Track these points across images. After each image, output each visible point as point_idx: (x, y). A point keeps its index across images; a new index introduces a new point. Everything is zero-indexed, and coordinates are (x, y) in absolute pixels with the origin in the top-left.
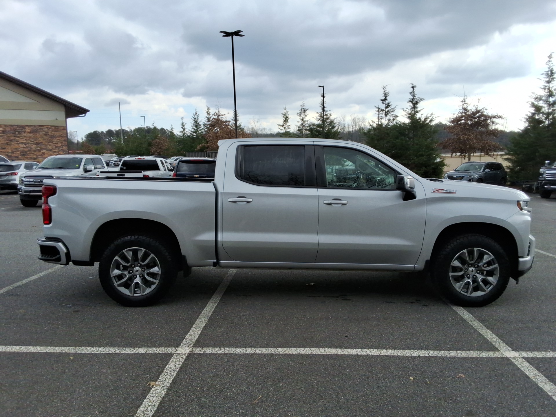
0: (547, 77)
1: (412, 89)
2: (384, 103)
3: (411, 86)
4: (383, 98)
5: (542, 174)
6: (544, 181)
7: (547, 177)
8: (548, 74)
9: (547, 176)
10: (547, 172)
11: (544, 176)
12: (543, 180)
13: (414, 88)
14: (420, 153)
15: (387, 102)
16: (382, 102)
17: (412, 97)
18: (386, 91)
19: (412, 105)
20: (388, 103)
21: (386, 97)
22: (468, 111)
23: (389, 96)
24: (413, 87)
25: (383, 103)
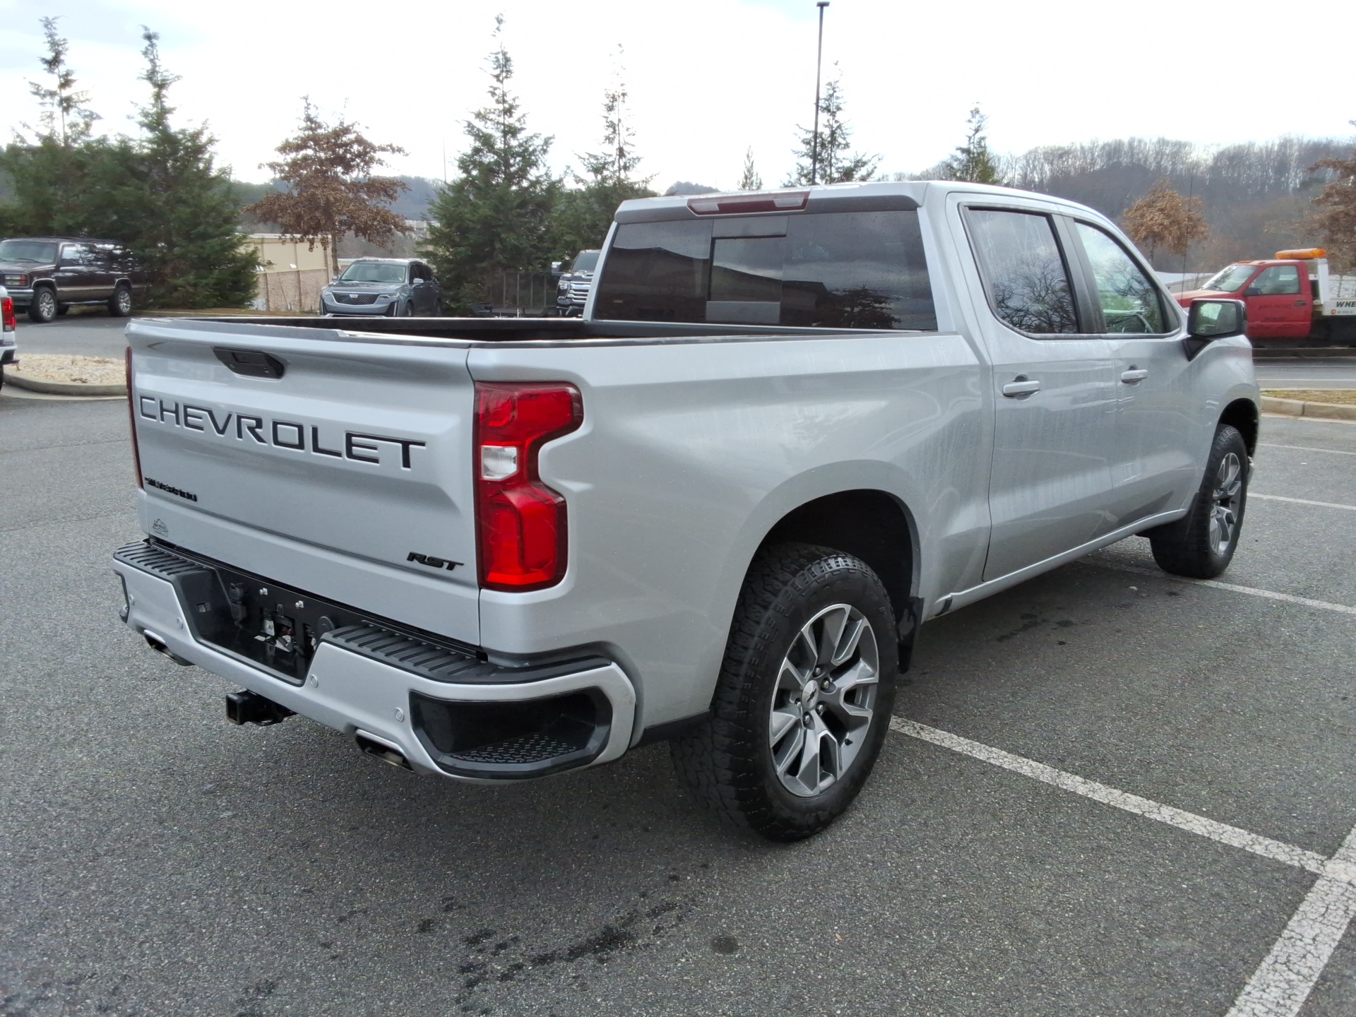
0: (495, 66)
1: (147, 43)
2: (53, 72)
3: (143, 32)
4: (50, 55)
5: (564, 292)
6: (571, 307)
7: (575, 299)
8: (498, 60)
9: (575, 295)
10: (574, 286)
11: (569, 296)
12: (568, 306)
13: (154, 41)
14: (201, 229)
15: (62, 69)
16: (46, 66)
17: (149, 66)
18: (56, 35)
19: (153, 90)
20: (67, 75)
21: (58, 54)
22: (320, 127)
23: (67, 52)
24: (149, 37)
25: (51, 71)
